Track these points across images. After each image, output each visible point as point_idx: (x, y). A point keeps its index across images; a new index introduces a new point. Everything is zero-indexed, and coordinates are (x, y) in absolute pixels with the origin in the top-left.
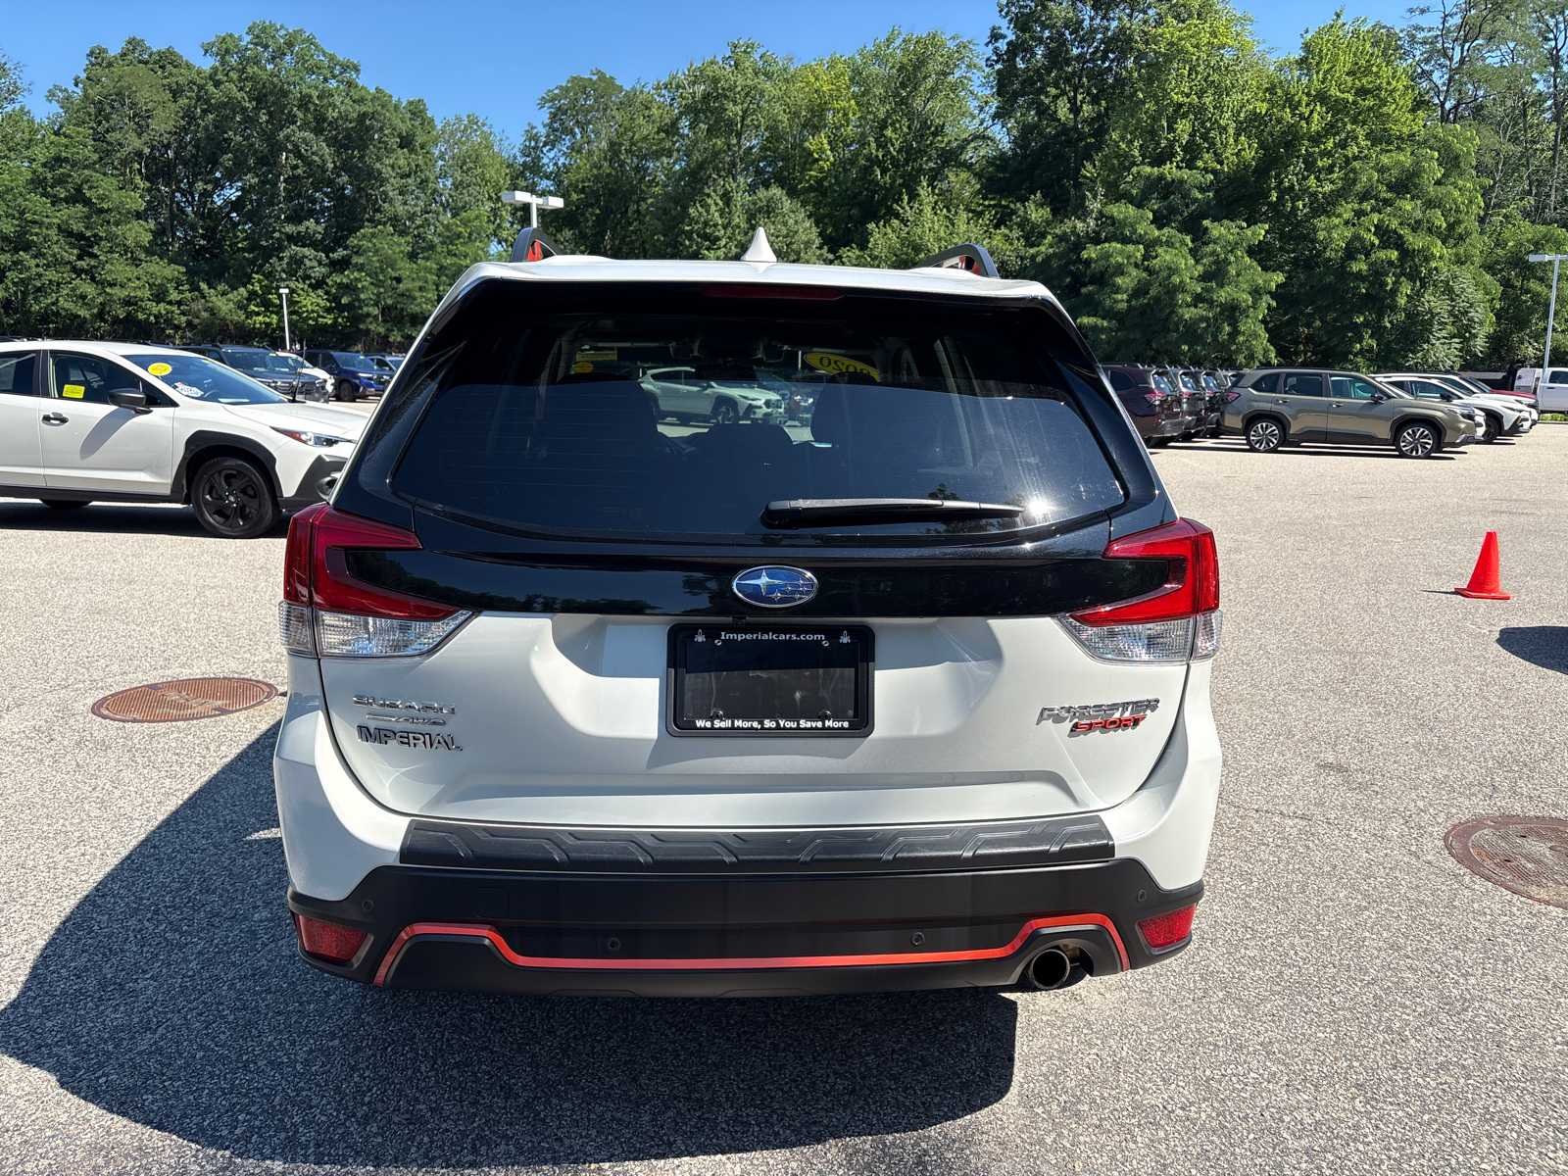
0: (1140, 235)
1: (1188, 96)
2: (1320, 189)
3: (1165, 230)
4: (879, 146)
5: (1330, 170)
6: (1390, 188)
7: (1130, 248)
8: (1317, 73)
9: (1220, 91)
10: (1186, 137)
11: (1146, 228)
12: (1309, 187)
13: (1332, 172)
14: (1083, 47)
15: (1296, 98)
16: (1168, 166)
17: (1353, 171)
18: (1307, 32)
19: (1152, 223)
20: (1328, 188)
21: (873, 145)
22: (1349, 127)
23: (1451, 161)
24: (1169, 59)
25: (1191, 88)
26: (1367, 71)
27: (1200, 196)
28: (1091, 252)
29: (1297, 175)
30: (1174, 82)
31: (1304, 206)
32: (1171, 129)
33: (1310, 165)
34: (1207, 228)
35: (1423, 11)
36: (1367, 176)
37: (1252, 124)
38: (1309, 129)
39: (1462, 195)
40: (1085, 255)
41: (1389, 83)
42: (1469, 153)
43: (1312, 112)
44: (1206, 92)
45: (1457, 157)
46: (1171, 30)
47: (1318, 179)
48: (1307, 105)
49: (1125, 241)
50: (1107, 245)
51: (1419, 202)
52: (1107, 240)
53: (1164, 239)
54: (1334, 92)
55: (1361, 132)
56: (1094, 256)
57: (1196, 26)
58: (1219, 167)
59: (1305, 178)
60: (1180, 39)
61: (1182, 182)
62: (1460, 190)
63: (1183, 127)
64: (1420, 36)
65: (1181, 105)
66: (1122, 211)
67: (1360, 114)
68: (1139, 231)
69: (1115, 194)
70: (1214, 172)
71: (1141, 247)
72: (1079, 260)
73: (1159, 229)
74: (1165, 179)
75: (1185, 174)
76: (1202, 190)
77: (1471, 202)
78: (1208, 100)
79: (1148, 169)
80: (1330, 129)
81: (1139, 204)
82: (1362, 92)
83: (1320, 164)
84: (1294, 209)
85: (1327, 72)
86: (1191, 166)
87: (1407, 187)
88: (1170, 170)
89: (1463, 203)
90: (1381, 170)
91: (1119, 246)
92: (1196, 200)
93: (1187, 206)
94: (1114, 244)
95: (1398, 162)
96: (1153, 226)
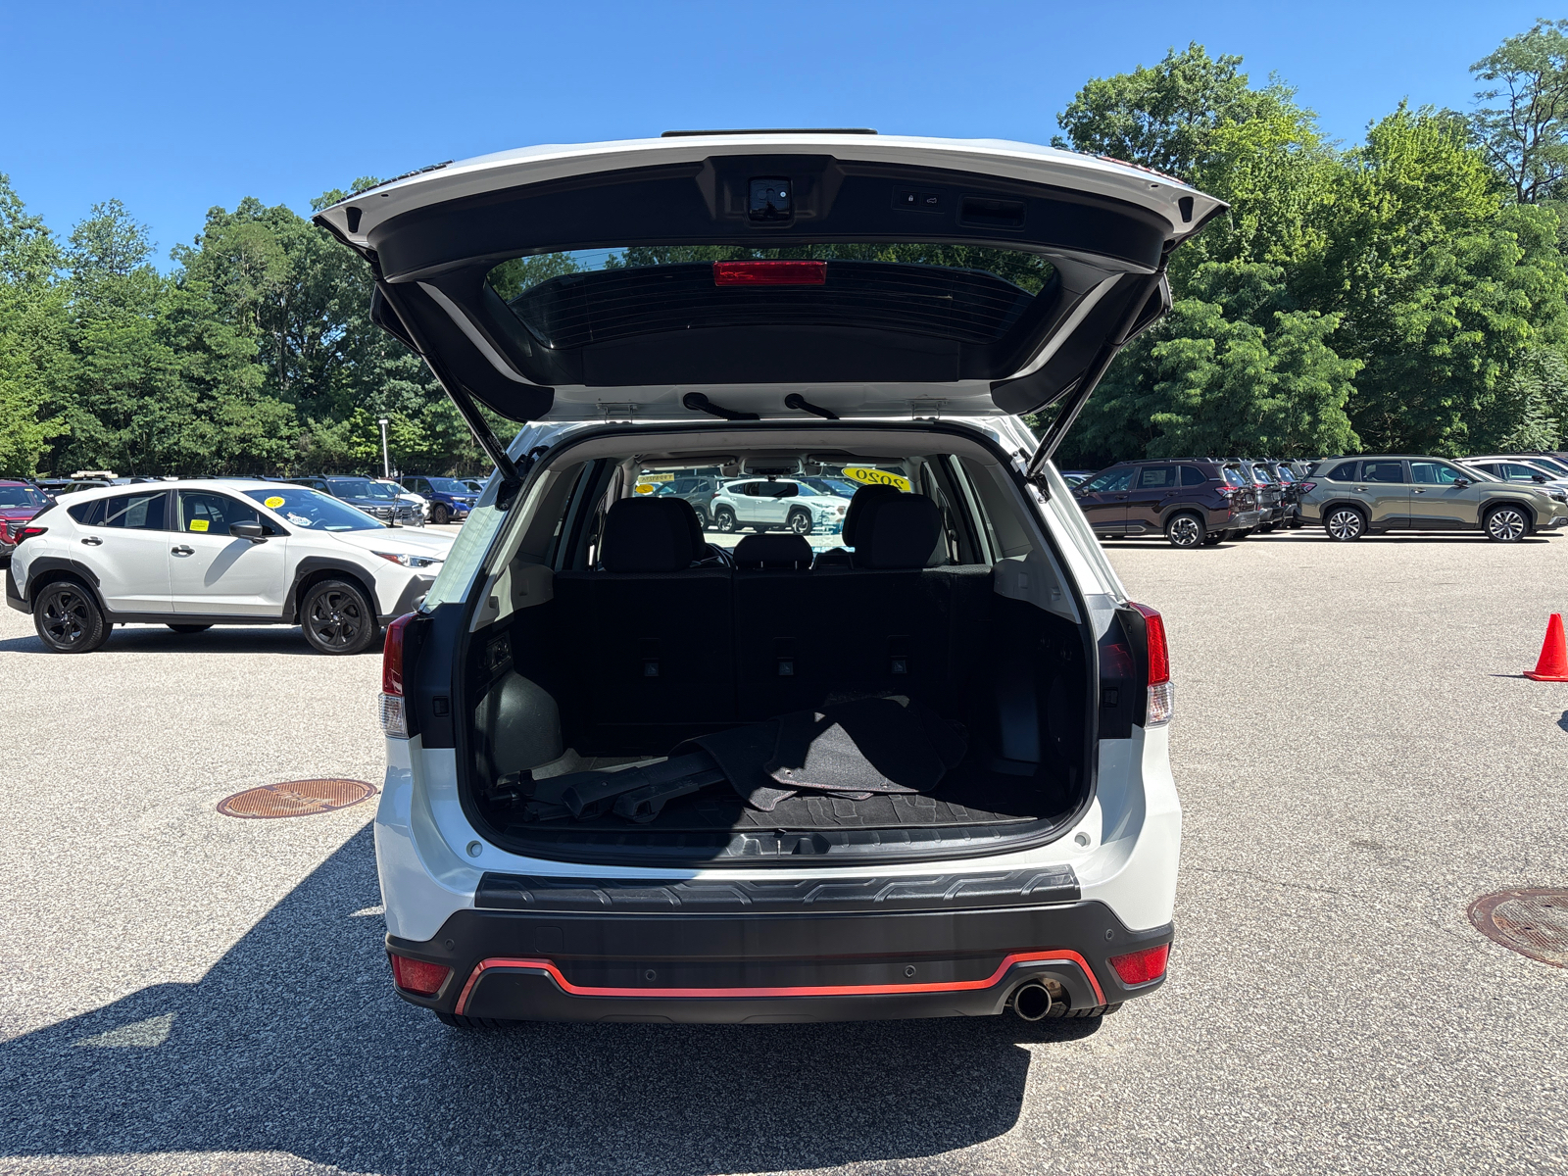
0: (1211, 329)
1: (1252, 192)
2: (1395, 276)
3: (1237, 323)
5: (1405, 256)
6: (1470, 270)
7: (1201, 342)
8: (1385, 162)
9: (1285, 186)
10: (1253, 232)
11: (1216, 322)
12: (1384, 274)
13: (1407, 259)
14: (1143, 152)
15: (1365, 188)
16: (1236, 260)
17: (1430, 255)
18: (1371, 123)
19: (1222, 316)
20: (1404, 274)
22: (1422, 213)
23: (1532, 242)
24: (1231, 158)
25: (1255, 184)
26: (1436, 158)
27: (1271, 288)
28: (1162, 349)
29: (1370, 263)
30: (1237, 180)
31: (1380, 293)
32: (1237, 225)
33: (1383, 251)
34: (1279, 319)
35: (1490, 96)
36: (1445, 261)
37: (1319, 216)
38: (1379, 217)
39: (1546, 274)
40: (1155, 352)
41: (1460, 168)
42: (1549, 232)
43: (1381, 201)
44: (1270, 187)
45: (1537, 237)
46: (1231, 130)
47: (1392, 265)
48: (1377, 194)
49: (1195, 335)
50: (1177, 341)
51: (1501, 283)
52: (1179, 336)
53: (1236, 332)
54: (1403, 180)
55: (1434, 217)
56: (1164, 353)
57: (1256, 125)
58: (1288, 259)
59: (1379, 266)
60: (1240, 139)
61: (1251, 275)
62: (1543, 269)
63: (1250, 223)
64: (1490, 119)
65: (1245, 202)
66: (1191, 307)
67: (1432, 200)
68: (1210, 325)
69: (1183, 290)
70: (1284, 264)
71: (1212, 340)
72: (1150, 357)
73: (1230, 322)
74: (1233, 274)
75: (1254, 267)
76: (1272, 282)
77: (1555, 281)
78: (1273, 194)
79: (1214, 265)
80: (1402, 216)
81: (1207, 298)
82: (1432, 178)
83: (1394, 250)
84: (1370, 297)
85: (1394, 161)
86: (1259, 259)
87: (1487, 269)
88: (1238, 265)
89: (1548, 282)
90: (1460, 254)
91: (1189, 341)
92: (1266, 293)
93: (1258, 299)
94: (1184, 340)
95: (1476, 245)
96: (1223, 320)
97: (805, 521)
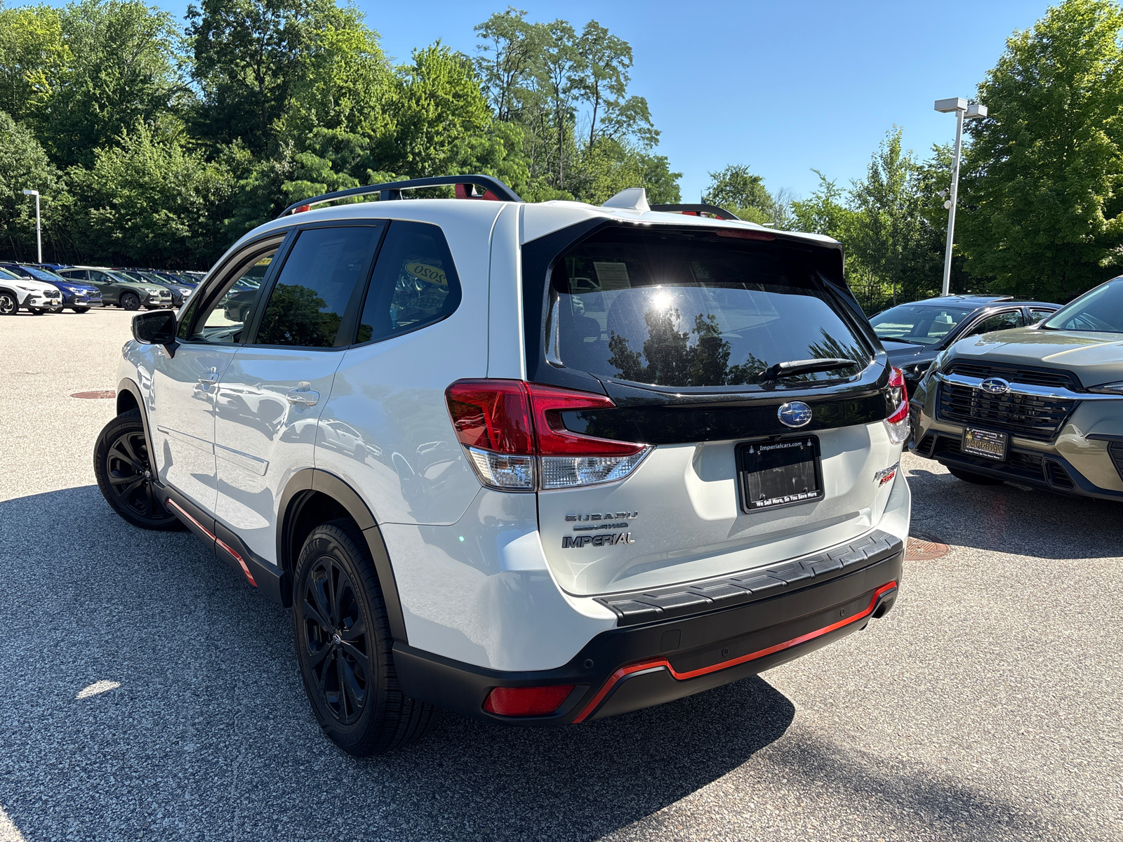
0: (324, 177)
1: (346, 82)
2: (437, 156)
3: (341, 174)
4: (95, 86)
5: (442, 144)
6: (478, 159)
7: (318, 185)
8: (429, 79)
9: (368, 83)
10: (348, 110)
11: (327, 173)
12: (430, 154)
13: (443, 146)
14: (260, 33)
15: (418, 94)
16: (338, 129)
17: (455, 146)
18: (415, 50)
19: (331, 169)
20: (442, 156)
21: (91, 85)
22: (450, 117)
23: (510, 146)
24: (331, 53)
25: (347, 76)
26: (458, 84)
27: (362, 153)
28: (288, 186)
29: (422, 145)
30: (335, 70)
31: (429, 166)
32: (337, 104)
33: (430, 139)
34: (370, 176)
35: (485, 49)
36: (464, 152)
37: (391, 107)
38: (428, 115)
39: (518, 168)
40: (284, 187)
41: (472, 92)
42: (519, 142)
43: (428, 105)
44: (358, 81)
45: (513, 144)
46: (330, 33)
47: (435, 148)
48: (426, 99)
49: (313, 180)
50: (300, 182)
51: (495, 170)
52: (298, 178)
53: (341, 180)
54: (440, 93)
55: (457, 121)
56: (291, 189)
57: (348, 34)
58: (372, 133)
59: (428, 148)
60: (339, 41)
61: (349, 141)
62: (517, 164)
63: (346, 104)
64: (484, 64)
65: (342, 88)
66: (309, 159)
67: (457, 109)
68: (323, 175)
69: (302, 146)
70: (369, 137)
71: (325, 185)
72: (280, 192)
73: (336, 173)
74: (337, 138)
75: (351, 136)
76: (361, 147)
77: (523, 173)
78: (360, 86)
79: (325, 130)
80: (439, 118)
81: (322, 154)
82: (456, 96)
83: (436, 139)
84: (424, 168)
85: (434, 80)
86: (353, 131)
87: (487, 160)
88: (341, 132)
89: (519, 173)
90: (472, 147)
91: (309, 183)
92: (359, 155)
93: (353, 159)
94: (305, 182)
95: (481, 144)
96: (332, 172)
97: (11, 303)
